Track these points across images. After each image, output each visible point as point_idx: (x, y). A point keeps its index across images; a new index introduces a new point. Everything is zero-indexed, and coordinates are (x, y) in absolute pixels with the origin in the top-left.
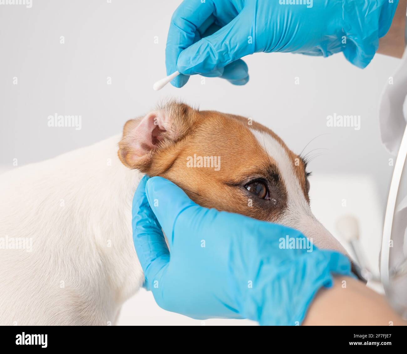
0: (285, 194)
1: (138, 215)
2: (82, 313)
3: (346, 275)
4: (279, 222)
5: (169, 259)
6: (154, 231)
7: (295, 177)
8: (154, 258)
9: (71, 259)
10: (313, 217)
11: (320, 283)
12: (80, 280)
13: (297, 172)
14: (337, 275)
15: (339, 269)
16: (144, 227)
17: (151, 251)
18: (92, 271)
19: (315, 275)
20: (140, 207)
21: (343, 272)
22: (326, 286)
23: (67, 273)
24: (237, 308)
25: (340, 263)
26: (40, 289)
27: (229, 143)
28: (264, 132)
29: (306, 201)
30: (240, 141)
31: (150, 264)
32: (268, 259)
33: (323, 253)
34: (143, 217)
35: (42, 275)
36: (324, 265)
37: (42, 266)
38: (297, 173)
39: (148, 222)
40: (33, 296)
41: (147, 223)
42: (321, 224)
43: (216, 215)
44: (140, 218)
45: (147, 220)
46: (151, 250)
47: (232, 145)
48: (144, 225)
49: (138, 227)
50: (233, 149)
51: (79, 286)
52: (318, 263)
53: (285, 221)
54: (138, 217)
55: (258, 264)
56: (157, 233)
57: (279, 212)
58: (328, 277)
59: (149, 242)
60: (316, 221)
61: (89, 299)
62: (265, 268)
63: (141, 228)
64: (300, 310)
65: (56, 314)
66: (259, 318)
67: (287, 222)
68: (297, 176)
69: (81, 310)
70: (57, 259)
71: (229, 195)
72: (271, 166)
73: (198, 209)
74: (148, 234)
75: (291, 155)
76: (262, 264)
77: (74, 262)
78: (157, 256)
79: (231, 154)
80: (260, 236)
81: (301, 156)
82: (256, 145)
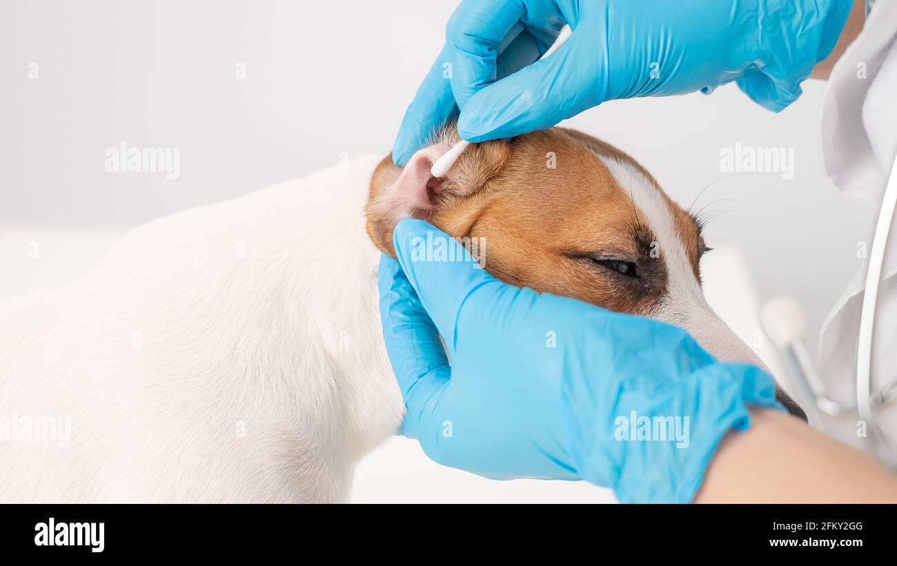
0: (664, 272)
1: (392, 292)
2: (302, 469)
3: (771, 406)
4: (654, 318)
5: (450, 375)
6: (422, 321)
7: (679, 242)
8: (423, 372)
9: (282, 375)
10: (710, 311)
11: (727, 423)
12: (299, 413)
13: (682, 234)
14: (755, 407)
15: (756, 395)
16: (405, 313)
17: (417, 359)
18: (320, 398)
19: (719, 410)
20: (395, 278)
21: (766, 401)
22: (738, 427)
23: (276, 400)
24: (574, 464)
25: (759, 387)
26: (228, 428)
27: (564, 185)
28: (622, 161)
29: (697, 283)
30: (583, 180)
31: (416, 383)
32: (633, 382)
33: (728, 367)
34: (401, 295)
35: (231, 403)
36: (734, 389)
37: (232, 386)
38: (683, 236)
39: (410, 304)
40: (217, 438)
41: (409, 306)
42: (724, 323)
43: (534, 300)
44: (397, 296)
45: (408, 299)
46: (419, 357)
47: (570, 188)
48: (403, 310)
49: (392, 313)
50: (572, 195)
51: (296, 423)
52: (722, 387)
53: (664, 314)
54: (392, 294)
55: (614, 390)
56: (426, 326)
57: (653, 301)
58: (741, 412)
59: (415, 342)
60: (717, 318)
61: (313, 446)
62: (627, 397)
63: (399, 314)
64: (692, 470)
65: (257, 471)
66: (616, 486)
67: (668, 318)
68: (683, 241)
69: (299, 466)
70: (257, 373)
71: (570, 273)
72: (640, 229)
73: (501, 287)
74: (412, 327)
75: (673, 208)
76: (621, 389)
77: (288, 381)
78: (429, 370)
79: (570, 204)
80: (616, 339)
81: (691, 213)
82: (612, 187)
